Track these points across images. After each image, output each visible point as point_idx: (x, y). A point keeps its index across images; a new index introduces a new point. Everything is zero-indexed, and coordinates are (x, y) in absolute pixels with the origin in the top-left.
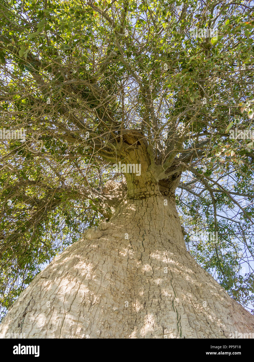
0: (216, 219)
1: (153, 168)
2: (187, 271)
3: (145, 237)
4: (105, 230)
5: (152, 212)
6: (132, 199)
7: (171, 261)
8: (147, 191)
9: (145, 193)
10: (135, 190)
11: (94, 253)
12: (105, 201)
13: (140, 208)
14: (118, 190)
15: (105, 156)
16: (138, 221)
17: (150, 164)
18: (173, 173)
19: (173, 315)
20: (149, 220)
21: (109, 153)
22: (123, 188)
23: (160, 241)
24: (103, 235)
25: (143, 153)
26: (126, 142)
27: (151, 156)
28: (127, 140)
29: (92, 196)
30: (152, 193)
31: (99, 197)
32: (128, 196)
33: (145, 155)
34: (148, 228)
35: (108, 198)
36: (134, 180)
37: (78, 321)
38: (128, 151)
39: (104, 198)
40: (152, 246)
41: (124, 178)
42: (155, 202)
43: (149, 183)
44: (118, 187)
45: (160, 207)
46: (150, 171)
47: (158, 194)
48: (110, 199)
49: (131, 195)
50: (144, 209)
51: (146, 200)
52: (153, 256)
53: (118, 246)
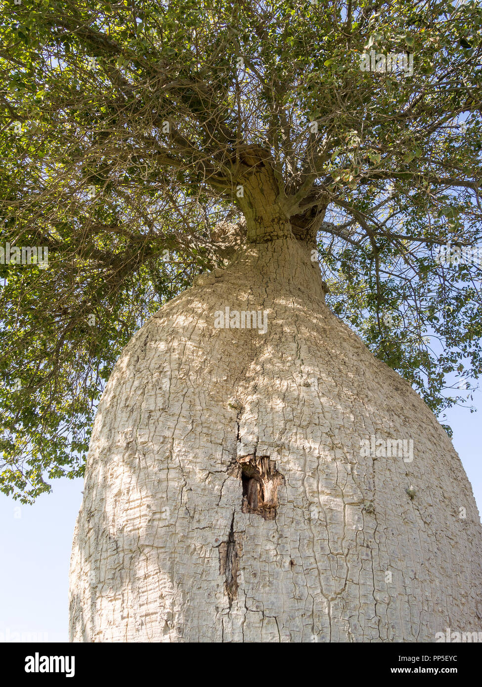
0: (378, 278)
1: (282, 200)
2: (316, 316)
3: (269, 284)
4: (219, 277)
5: (280, 258)
6: (253, 242)
7: (299, 306)
8: (274, 231)
9: (272, 234)
10: (258, 230)
11: (209, 296)
12: (215, 251)
13: (264, 253)
14: (233, 235)
15: (215, 184)
16: (261, 268)
17: (278, 194)
18: (311, 205)
19: (294, 345)
20: (276, 267)
21: (220, 179)
22: (241, 232)
23: (288, 289)
24: (218, 282)
25: (268, 179)
26: (244, 163)
27: (279, 182)
28: (246, 160)
29: (195, 245)
30: (281, 233)
31: (207, 245)
32: (248, 239)
33: (272, 181)
34: (274, 276)
35: (219, 247)
36: (256, 216)
37: (199, 348)
38: (246, 175)
39: (214, 247)
40: (277, 293)
41: (242, 217)
42: (285, 245)
43: (276, 220)
44: (234, 231)
45: (291, 253)
46: (278, 203)
47: (289, 236)
48: (223, 248)
49: (252, 237)
50: (270, 254)
51: (273, 244)
52: (277, 301)
53: (237, 292)
